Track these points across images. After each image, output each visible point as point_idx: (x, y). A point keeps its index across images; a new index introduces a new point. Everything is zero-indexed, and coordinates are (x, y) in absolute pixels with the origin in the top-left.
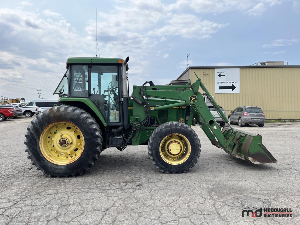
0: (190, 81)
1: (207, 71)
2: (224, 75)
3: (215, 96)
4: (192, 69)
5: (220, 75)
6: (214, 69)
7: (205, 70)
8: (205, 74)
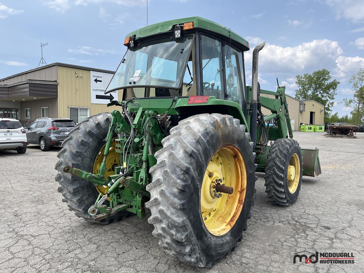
0: (58, 83)
1: (80, 73)
2: (101, 81)
3: (90, 107)
4: (59, 67)
5: (96, 81)
6: (88, 71)
7: (77, 71)
8: (77, 76)
